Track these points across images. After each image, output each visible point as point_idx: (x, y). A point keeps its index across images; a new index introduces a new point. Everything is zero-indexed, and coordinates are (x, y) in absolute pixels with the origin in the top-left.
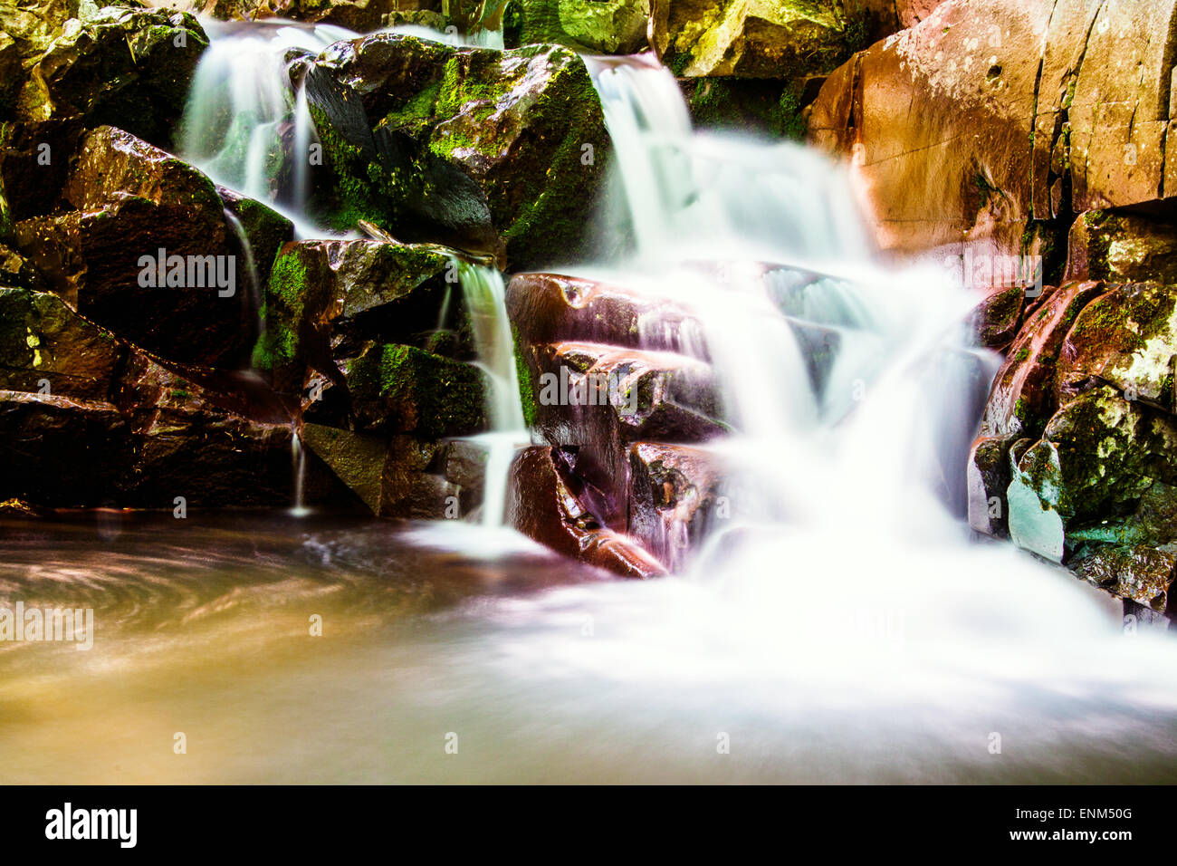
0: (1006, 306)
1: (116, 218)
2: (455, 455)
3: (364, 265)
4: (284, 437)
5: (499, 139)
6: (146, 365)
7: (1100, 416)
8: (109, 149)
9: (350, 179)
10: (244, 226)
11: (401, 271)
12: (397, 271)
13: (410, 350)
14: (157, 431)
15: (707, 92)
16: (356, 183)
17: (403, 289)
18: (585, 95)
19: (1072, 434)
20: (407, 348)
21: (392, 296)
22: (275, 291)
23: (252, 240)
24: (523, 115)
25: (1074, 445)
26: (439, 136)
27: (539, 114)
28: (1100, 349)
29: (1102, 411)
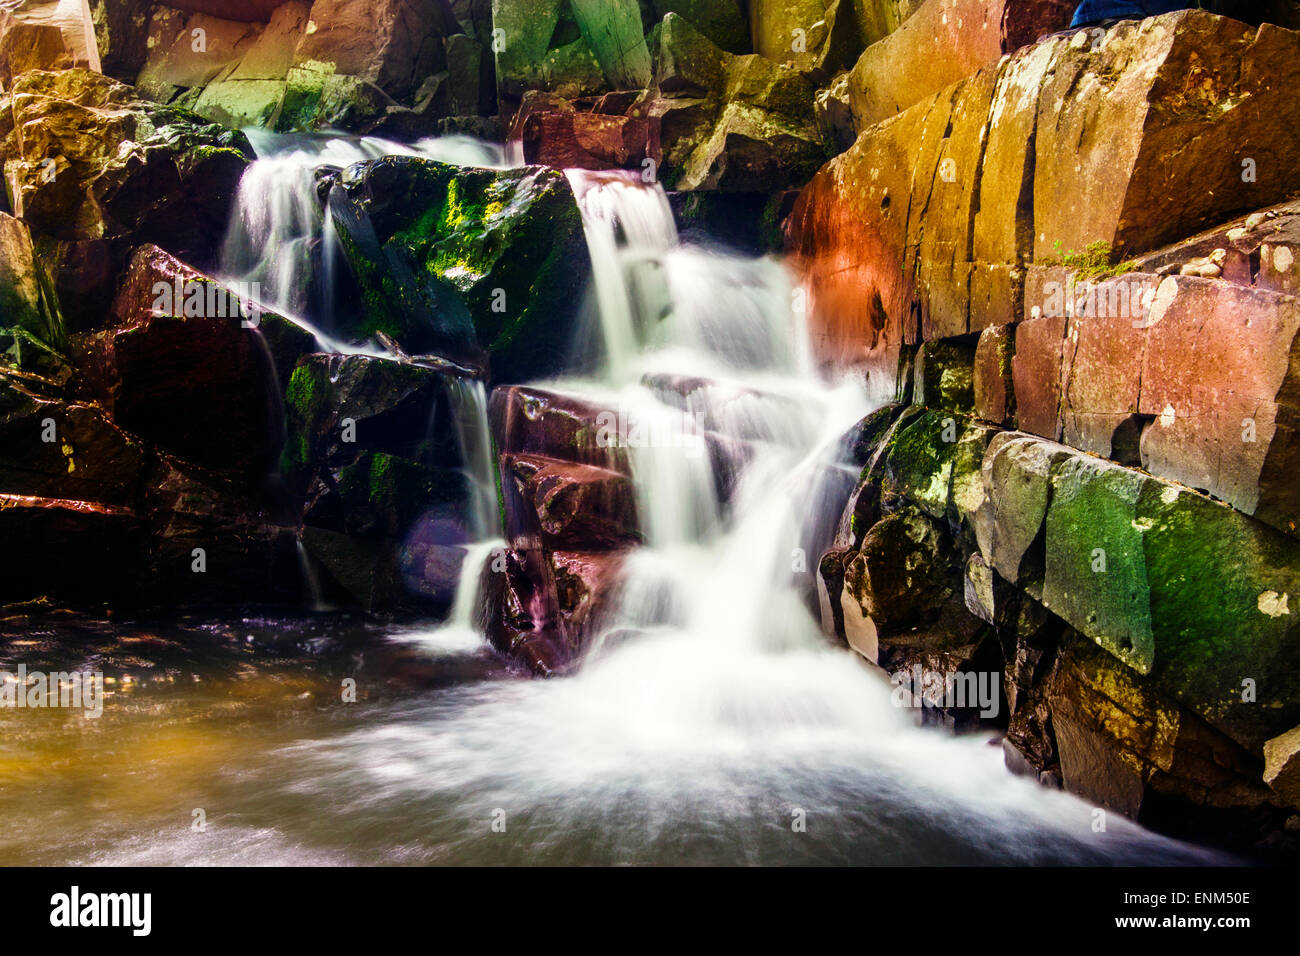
0: (876, 425)
1: (147, 334)
2: (432, 557)
3: (356, 379)
4: (290, 540)
5: (484, 259)
6: (168, 471)
7: (907, 532)
8: (149, 267)
9: (371, 292)
10: (267, 339)
11: (389, 384)
12: (386, 385)
13: (392, 459)
14: (172, 534)
15: (694, 206)
16: (376, 296)
17: (390, 401)
18: (567, 215)
19: (881, 549)
20: (389, 456)
21: (380, 408)
22: (290, 402)
23: (275, 353)
24: (507, 236)
25: (882, 558)
26: (434, 256)
27: (522, 234)
28: (909, 471)
29: (910, 528)
